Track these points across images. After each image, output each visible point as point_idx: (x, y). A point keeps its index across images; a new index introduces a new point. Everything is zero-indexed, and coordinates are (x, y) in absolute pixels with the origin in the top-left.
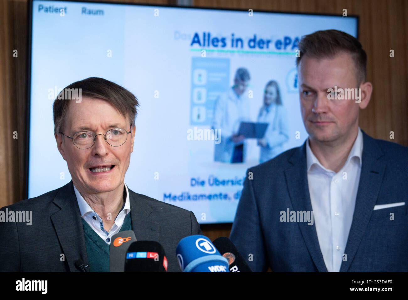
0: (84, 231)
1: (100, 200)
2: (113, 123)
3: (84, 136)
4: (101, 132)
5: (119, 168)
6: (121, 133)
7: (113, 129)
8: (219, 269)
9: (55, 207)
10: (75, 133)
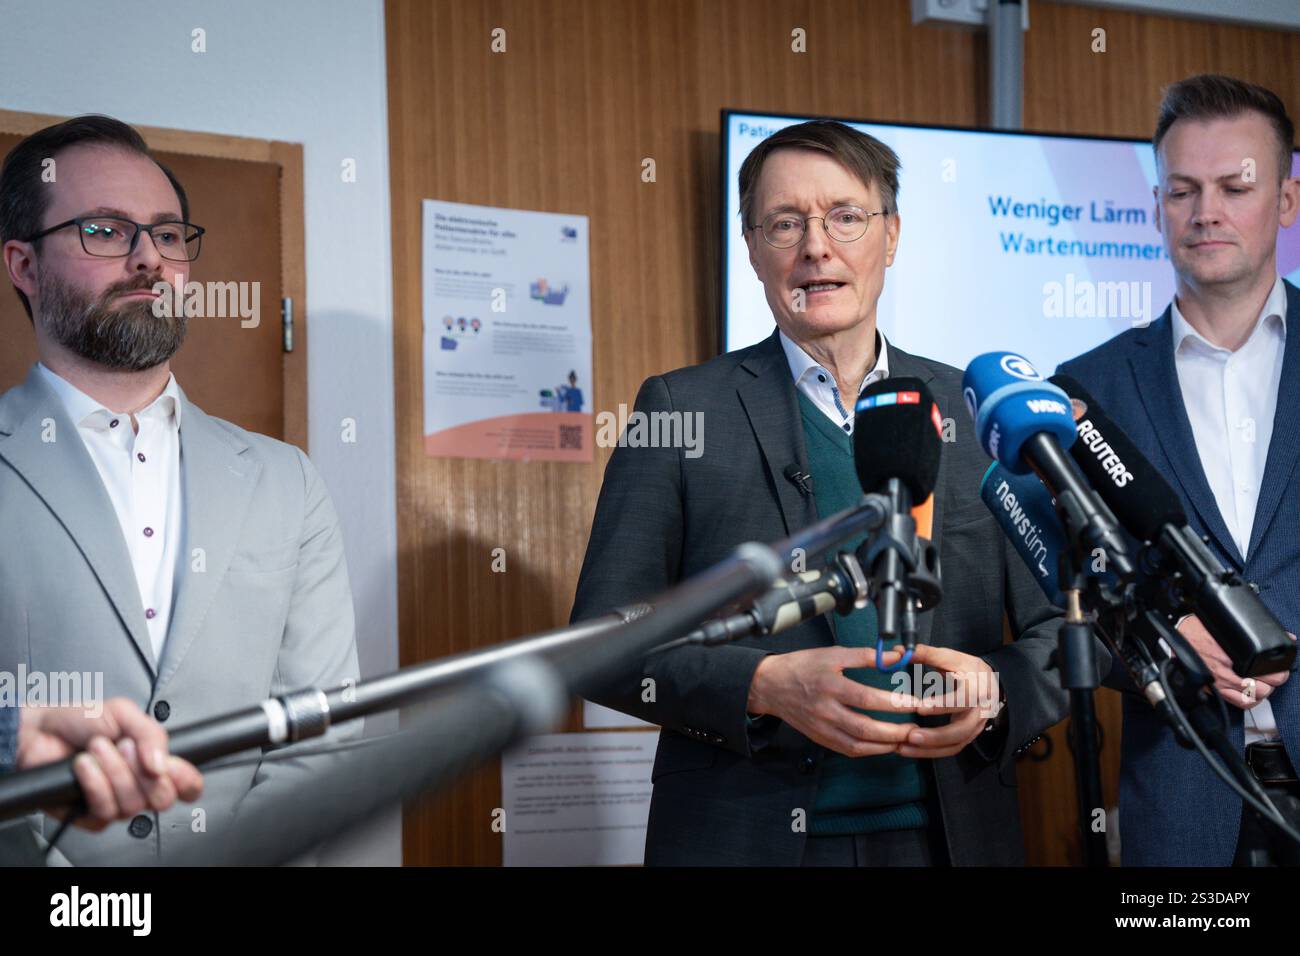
0: (802, 413)
1: (825, 354)
2: (840, 197)
3: (786, 226)
4: (817, 213)
5: (855, 289)
6: (859, 219)
7: (839, 210)
8: (1050, 406)
9: (745, 374)
10: (769, 218)
